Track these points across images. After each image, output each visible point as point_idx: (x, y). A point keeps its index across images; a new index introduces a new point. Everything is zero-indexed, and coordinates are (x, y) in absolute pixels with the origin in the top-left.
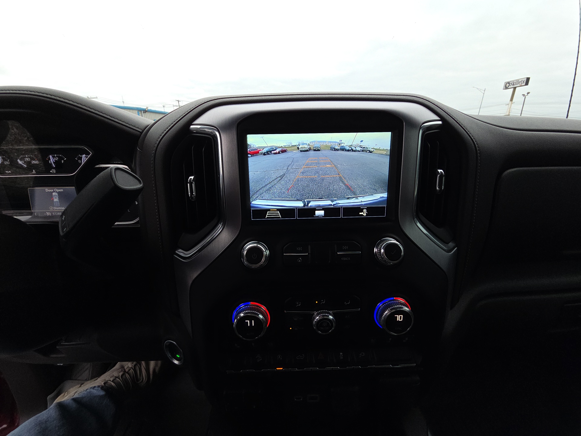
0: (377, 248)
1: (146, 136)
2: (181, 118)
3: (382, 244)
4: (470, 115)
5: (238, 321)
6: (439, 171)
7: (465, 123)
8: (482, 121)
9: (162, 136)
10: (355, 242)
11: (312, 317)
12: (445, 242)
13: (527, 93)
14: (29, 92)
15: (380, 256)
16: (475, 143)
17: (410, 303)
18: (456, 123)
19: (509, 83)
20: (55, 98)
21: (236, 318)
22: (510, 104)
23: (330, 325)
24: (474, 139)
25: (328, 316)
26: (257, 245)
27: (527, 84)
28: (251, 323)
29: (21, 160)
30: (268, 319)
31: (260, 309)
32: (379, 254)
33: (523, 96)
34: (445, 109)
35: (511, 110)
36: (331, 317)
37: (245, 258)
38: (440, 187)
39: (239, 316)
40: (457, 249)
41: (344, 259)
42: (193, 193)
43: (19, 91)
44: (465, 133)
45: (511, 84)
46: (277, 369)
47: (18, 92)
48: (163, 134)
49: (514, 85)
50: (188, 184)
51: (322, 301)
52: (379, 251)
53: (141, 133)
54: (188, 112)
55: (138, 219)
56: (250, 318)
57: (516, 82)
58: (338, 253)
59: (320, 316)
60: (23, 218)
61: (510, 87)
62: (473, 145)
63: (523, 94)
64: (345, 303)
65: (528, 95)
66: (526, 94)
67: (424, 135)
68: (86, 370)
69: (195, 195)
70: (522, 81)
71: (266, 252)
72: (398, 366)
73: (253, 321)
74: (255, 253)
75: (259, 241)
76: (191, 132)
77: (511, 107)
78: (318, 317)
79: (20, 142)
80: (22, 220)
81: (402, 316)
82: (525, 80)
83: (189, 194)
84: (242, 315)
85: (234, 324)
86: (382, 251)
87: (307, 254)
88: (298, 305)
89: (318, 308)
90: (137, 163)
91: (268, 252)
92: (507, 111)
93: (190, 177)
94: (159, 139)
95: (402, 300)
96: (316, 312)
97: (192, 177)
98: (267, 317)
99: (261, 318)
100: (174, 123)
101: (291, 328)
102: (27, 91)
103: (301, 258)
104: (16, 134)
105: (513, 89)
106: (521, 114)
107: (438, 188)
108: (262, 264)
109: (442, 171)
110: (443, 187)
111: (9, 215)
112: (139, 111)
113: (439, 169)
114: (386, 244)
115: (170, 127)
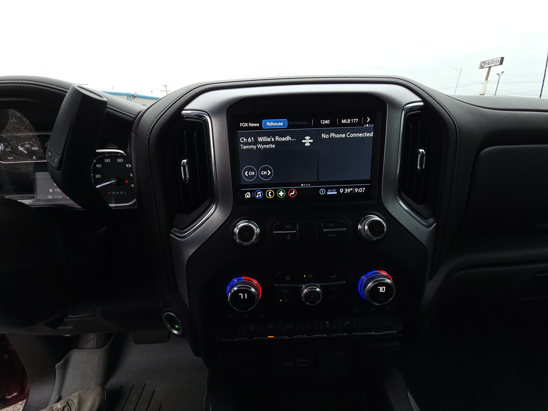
0: (361, 225)
1: (140, 122)
2: (172, 103)
3: (366, 221)
4: (450, 96)
5: (232, 294)
6: (421, 150)
7: (446, 103)
8: (462, 102)
9: (155, 121)
10: (341, 220)
11: (300, 290)
12: (425, 218)
13: (501, 72)
14: (27, 81)
15: (364, 232)
16: (455, 123)
17: (392, 276)
18: (437, 103)
19: (485, 62)
20: (52, 86)
21: (230, 291)
22: (485, 83)
23: (318, 297)
24: (454, 119)
25: (316, 289)
26: (248, 224)
27: (501, 63)
28: (244, 296)
29: (21, 146)
30: (260, 292)
31: (252, 283)
32: (363, 231)
33: (498, 75)
34: (426, 90)
35: (486, 89)
36: (318, 289)
37: (237, 236)
38: (421, 166)
39: (232, 290)
40: (436, 225)
41: (331, 235)
42: (186, 176)
43: (18, 80)
44: (446, 113)
45: (487, 63)
46: (269, 337)
47: (16, 81)
48: (156, 120)
49: (489, 64)
50: (182, 168)
51: (310, 274)
52: (363, 228)
53: (135, 119)
54: (179, 97)
55: (135, 200)
56: (243, 292)
57: (491, 62)
58: (324, 231)
59: (308, 289)
60: (27, 202)
61: (485, 66)
62: (453, 125)
63: (498, 73)
64: (331, 276)
65: (502, 74)
66: (500, 74)
67: (407, 116)
68: (91, 339)
69: (188, 177)
70: (497, 60)
71: (257, 231)
72: (380, 332)
73: (246, 294)
74: (246, 231)
75: (249, 220)
76: (182, 117)
77: (486, 86)
78: (306, 290)
79: (19, 130)
80: (26, 203)
81: (385, 287)
82: (500, 59)
83: (183, 176)
84: (235, 289)
85: (229, 296)
86: (366, 227)
87: (295, 232)
88: (287, 279)
89: (307, 281)
90: (133, 147)
91: (258, 230)
92: (482, 90)
93: (183, 161)
94: (153, 125)
95: (384, 273)
96: (304, 285)
97: (185, 161)
98: (258, 290)
99: (254, 291)
100: (166, 109)
101: (281, 300)
102: (25, 80)
103: (289, 236)
104: (15, 124)
105: (488, 68)
106: (496, 93)
107: (419, 167)
108: (253, 242)
109: (423, 150)
110: (424, 166)
111: (13, 199)
112: (128, 96)
113: (420, 149)
114: (369, 221)
115: (162, 113)
